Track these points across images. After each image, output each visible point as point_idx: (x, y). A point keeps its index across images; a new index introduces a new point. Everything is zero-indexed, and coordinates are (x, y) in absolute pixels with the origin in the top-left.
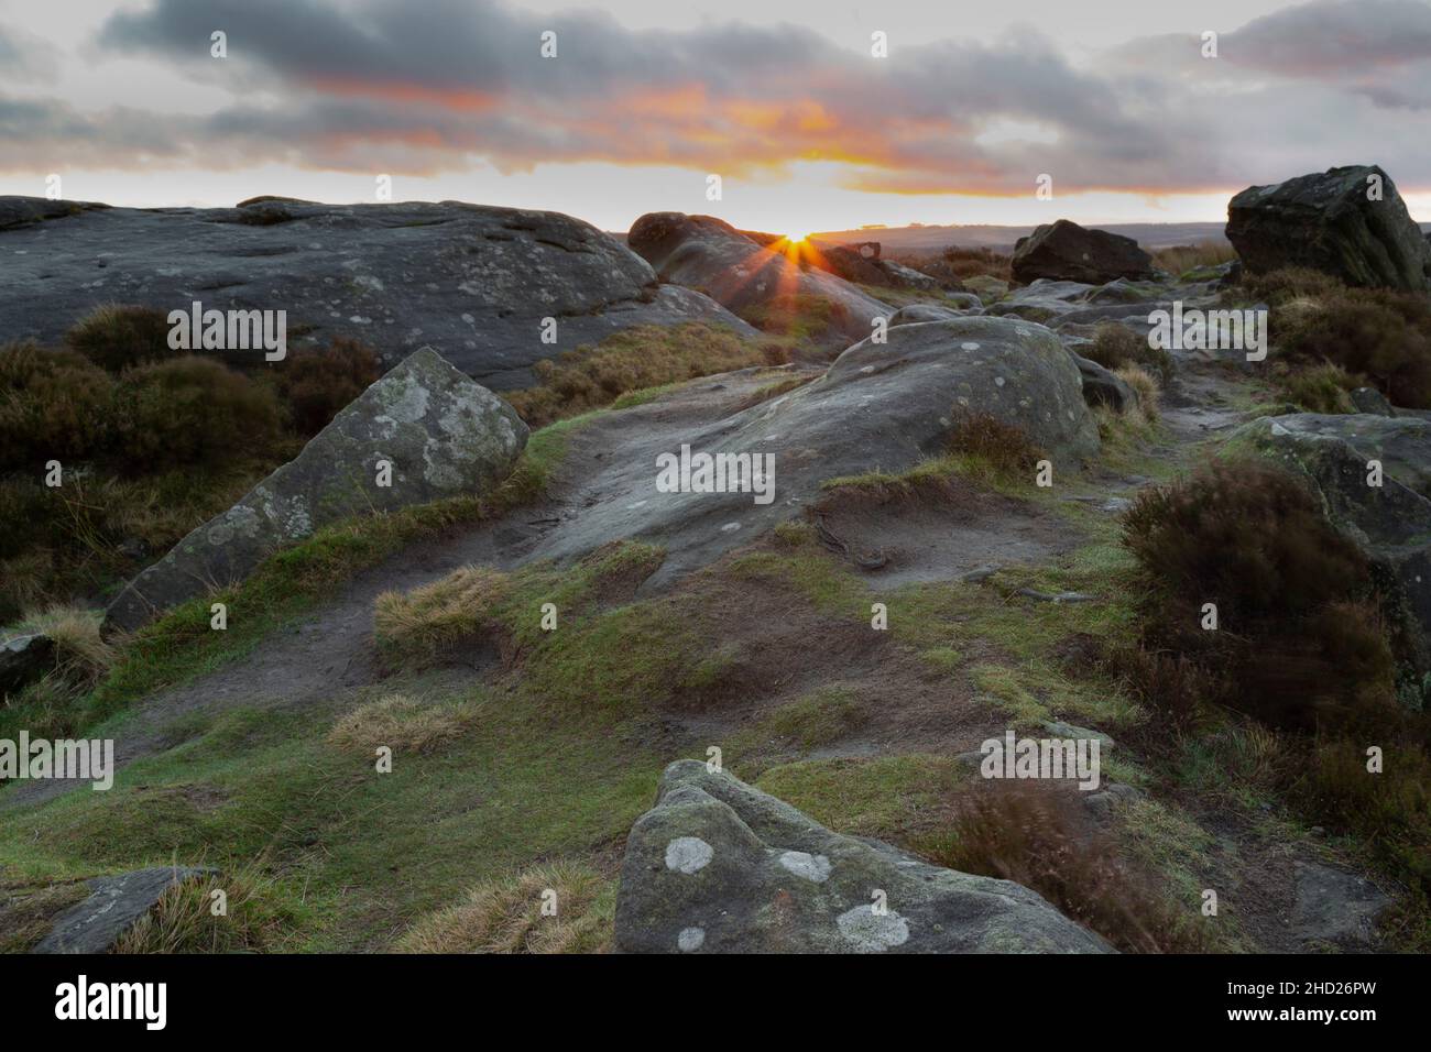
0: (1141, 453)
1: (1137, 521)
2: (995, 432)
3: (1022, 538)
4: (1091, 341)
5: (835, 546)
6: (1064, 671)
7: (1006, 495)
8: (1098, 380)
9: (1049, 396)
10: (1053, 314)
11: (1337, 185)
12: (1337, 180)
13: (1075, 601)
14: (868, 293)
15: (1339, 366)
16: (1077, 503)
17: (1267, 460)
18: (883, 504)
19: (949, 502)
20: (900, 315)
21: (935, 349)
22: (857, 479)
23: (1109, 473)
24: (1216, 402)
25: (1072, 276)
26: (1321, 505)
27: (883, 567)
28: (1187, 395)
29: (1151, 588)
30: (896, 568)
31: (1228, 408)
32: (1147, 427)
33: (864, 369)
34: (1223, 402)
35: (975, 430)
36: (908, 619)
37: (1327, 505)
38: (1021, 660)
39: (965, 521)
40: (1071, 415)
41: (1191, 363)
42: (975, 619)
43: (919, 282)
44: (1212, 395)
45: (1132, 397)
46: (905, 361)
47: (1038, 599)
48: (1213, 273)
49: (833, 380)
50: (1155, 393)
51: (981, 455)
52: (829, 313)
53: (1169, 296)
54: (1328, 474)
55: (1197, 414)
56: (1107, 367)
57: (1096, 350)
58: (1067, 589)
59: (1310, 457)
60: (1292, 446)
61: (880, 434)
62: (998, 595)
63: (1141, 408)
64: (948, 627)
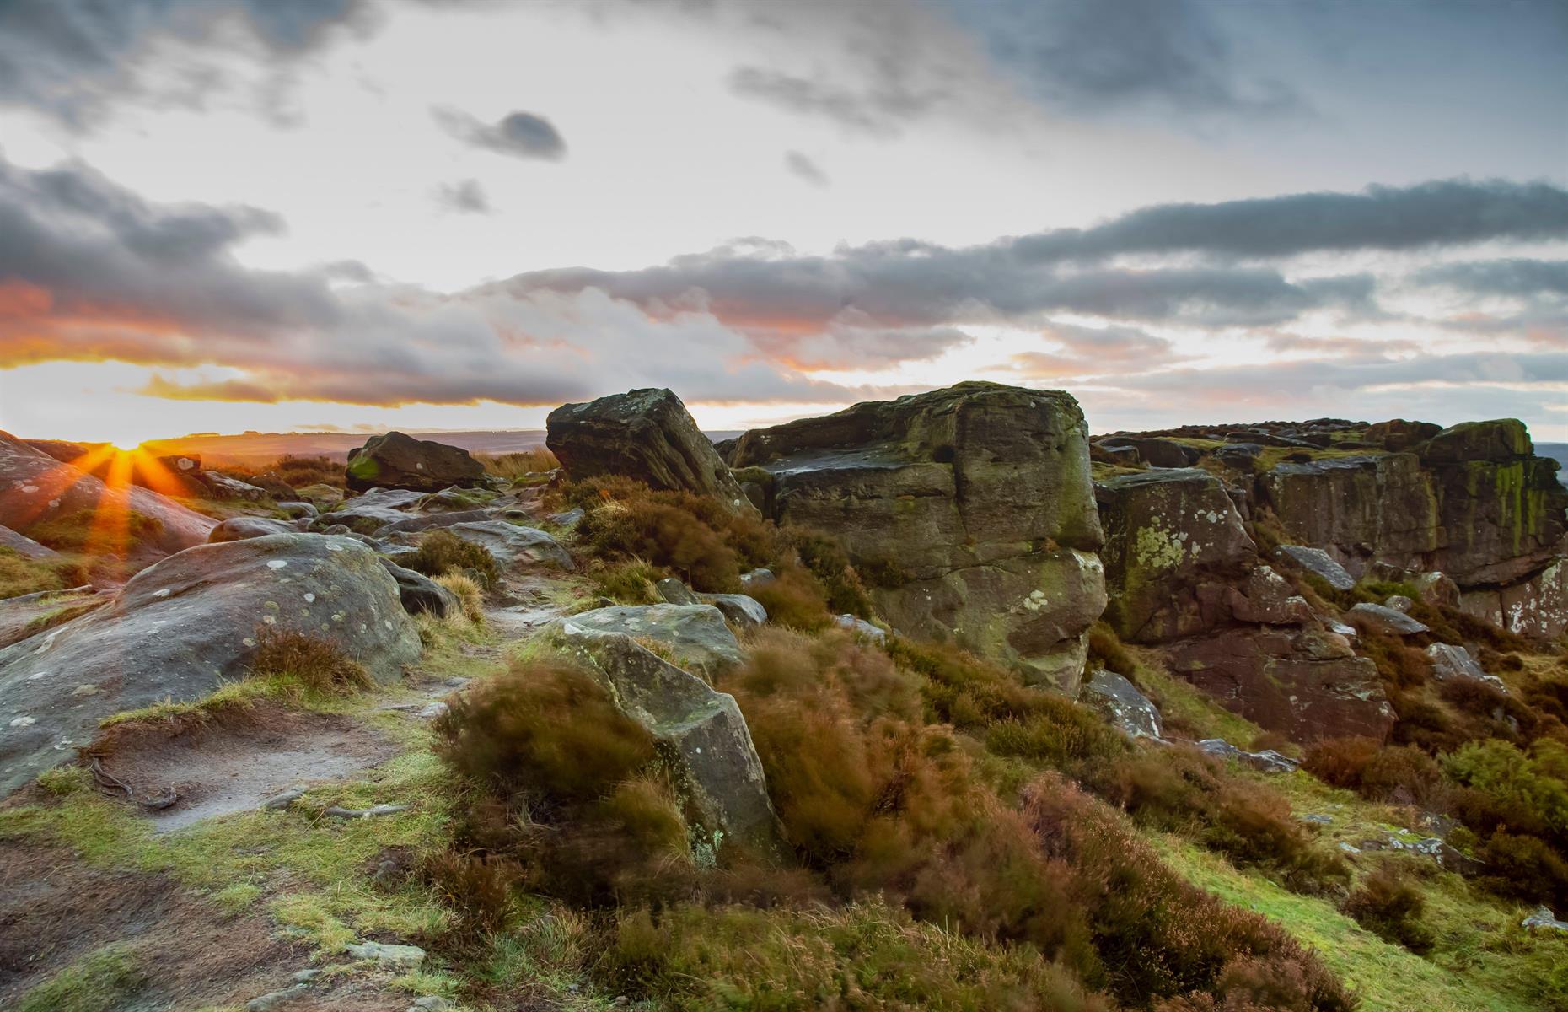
0: (465, 655)
1: (446, 726)
2: (304, 648)
3: (335, 754)
4: (415, 550)
5: (115, 789)
6: (374, 888)
7: (317, 712)
8: (418, 588)
9: (364, 607)
10: (384, 523)
11: (637, 404)
12: (637, 400)
13: (386, 813)
14: (187, 506)
15: (646, 561)
16: (393, 712)
17: (562, 658)
18: (175, 736)
19: (254, 725)
20: (221, 528)
21: (239, 569)
22: (143, 712)
23: (430, 678)
24: (540, 599)
25: (407, 484)
26: (612, 695)
27: (172, 805)
28: (512, 595)
29: (463, 790)
30: (190, 804)
31: (552, 604)
32: (472, 628)
33: (157, 593)
34: (545, 599)
35: (283, 648)
36: (200, 859)
37: (617, 693)
38: (327, 884)
39: (274, 743)
40: (388, 624)
41: (515, 564)
42: (277, 847)
43: (246, 493)
44: (535, 593)
45: (454, 603)
46: (206, 582)
47: (347, 817)
48: (542, 478)
49: (122, 606)
50: (477, 595)
51: (289, 674)
52: (140, 528)
53: (498, 502)
54: (615, 667)
55: (522, 612)
56: (429, 575)
57: (420, 558)
58: (379, 803)
59: (598, 652)
60: (582, 644)
61: (172, 661)
62: (304, 819)
63: (464, 610)
64: (246, 861)
